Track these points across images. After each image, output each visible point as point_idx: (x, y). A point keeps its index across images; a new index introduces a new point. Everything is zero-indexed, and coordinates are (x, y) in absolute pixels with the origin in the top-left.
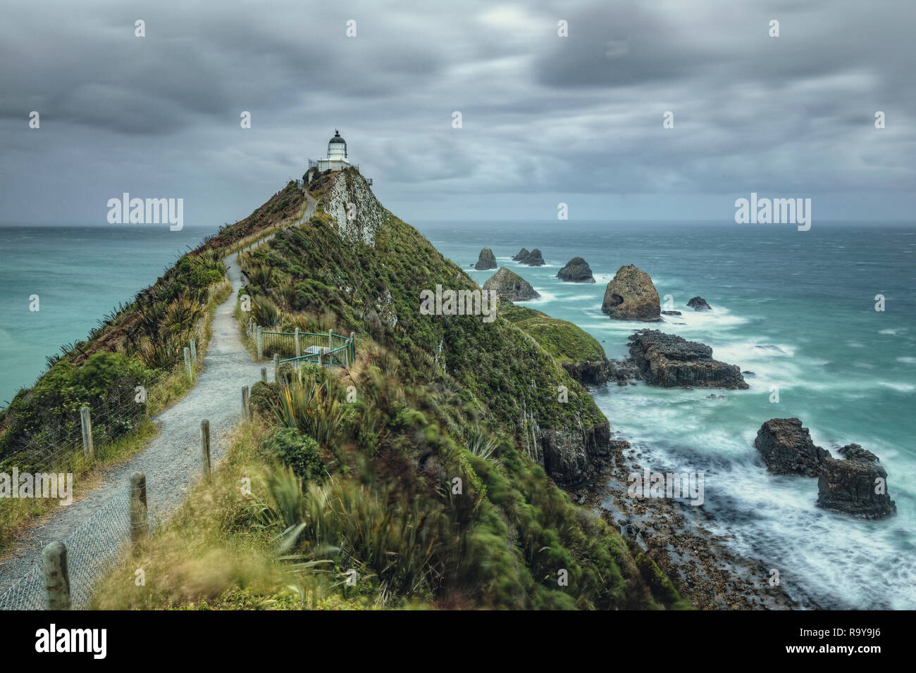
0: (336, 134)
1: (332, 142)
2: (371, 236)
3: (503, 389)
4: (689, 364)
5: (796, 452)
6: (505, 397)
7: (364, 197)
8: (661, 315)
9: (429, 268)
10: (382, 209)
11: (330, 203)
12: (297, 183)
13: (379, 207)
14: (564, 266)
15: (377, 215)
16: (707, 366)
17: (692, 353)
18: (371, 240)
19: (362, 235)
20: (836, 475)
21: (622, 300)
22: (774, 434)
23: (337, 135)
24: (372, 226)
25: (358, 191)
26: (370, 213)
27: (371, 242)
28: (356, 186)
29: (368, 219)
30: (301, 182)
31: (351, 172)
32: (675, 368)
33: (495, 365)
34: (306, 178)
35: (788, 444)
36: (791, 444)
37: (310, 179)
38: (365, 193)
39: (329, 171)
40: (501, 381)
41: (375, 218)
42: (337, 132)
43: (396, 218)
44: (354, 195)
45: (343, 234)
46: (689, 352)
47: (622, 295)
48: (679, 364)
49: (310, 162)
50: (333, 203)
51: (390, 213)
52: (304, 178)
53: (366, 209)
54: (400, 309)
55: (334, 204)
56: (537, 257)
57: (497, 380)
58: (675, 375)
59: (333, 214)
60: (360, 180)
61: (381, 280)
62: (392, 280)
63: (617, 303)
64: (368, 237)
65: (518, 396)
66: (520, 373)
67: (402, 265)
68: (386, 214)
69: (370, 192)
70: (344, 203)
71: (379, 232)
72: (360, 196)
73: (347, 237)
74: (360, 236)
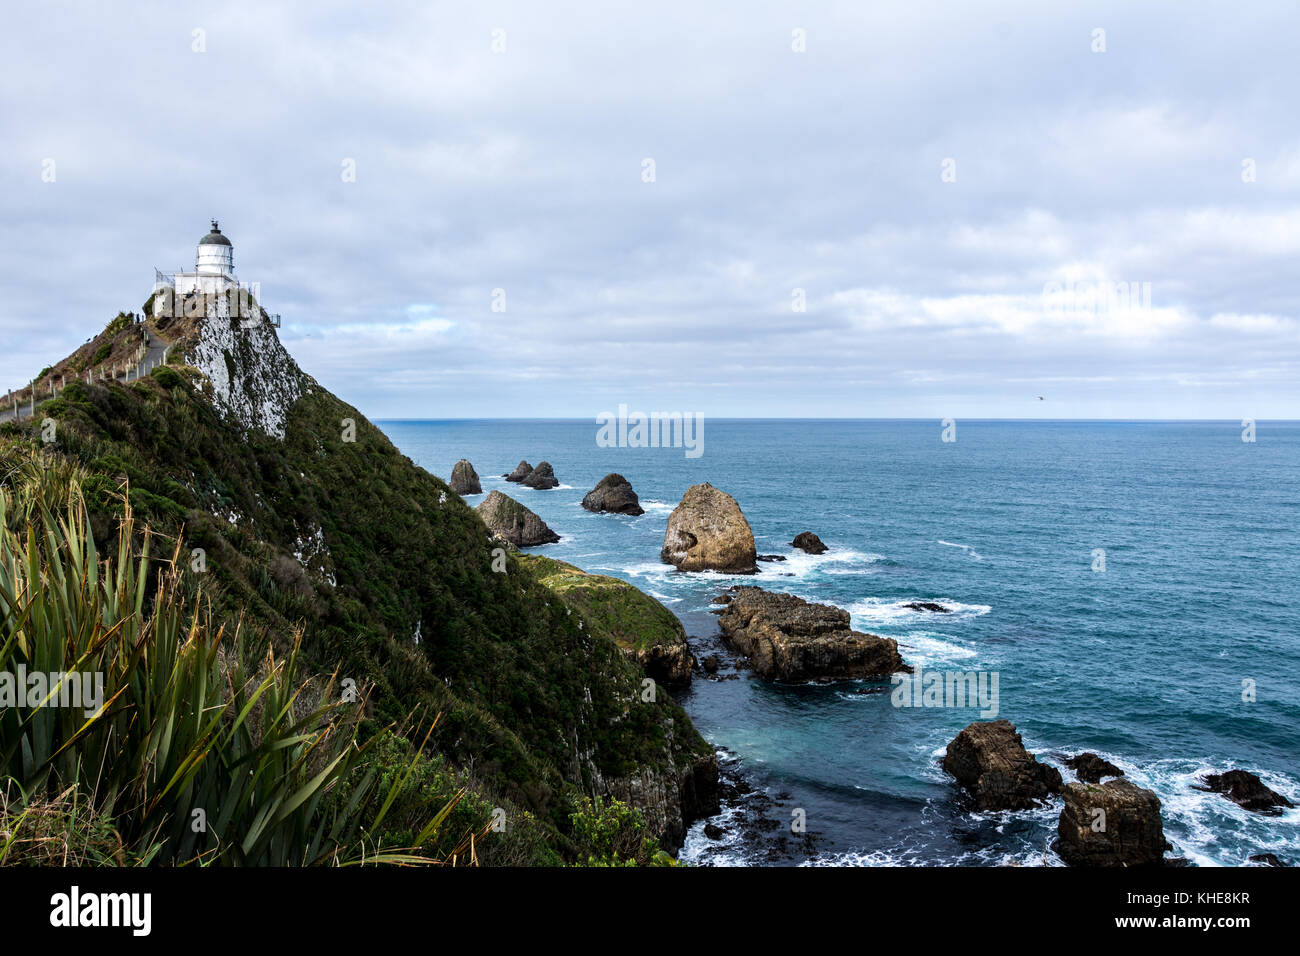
0: (213, 228)
1: (206, 241)
2: (278, 419)
3: (539, 710)
4: (822, 641)
5: (1016, 777)
6: (542, 726)
7: (265, 347)
8: (758, 562)
9: (388, 483)
10: (299, 372)
11: (197, 348)
13: (293, 368)
14: (592, 488)
15: (289, 381)
16: (848, 642)
17: (821, 623)
18: (279, 426)
19: (260, 416)
21: (695, 542)
22: (978, 750)
23: (216, 231)
24: (280, 402)
25: (254, 333)
26: (276, 377)
27: (278, 431)
29: (271, 387)
32: (801, 649)
33: (521, 665)
34: (149, 306)
35: (1002, 765)
36: (1005, 765)
38: (267, 338)
40: (533, 694)
41: (286, 386)
42: (216, 225)
43: (323, 390)
44: (246, 340)
45: (223, 405)
46: (817, 620)
47: (695, 533)
48: (806, 641)
49: (160, 279)
50: (203, 348)
51: (313, 381)
52: (145, 308)
53: (268, 368)
54: (341, 561)
55: (204, 351)
56: (547, 475)
57: (525, 694)
58: (800, 660)
59: (204, 370)
61: (304, 502)
62: (322, 504)
63: (687, 546)
64: (272, 419)
65: (565, 722)
66: (564, 676)
67: (337, 475)
68: (305, 381)
69: (276, 339)
70: (226, 352)
71: (294, 415)
72: (257, 343)
73: (231, 414)
74: (257, 417)
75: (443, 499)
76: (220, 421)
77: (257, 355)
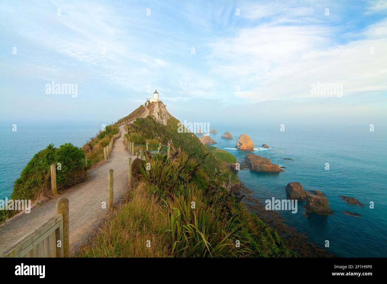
1: (154, 93)
4: (264, 165)
7: (164, 110)
10: (169, 114)
11: (153, 111)
12: (143, 106)
13: (168, 114)
18: (166, 123)
20: (312, 200)
21: (242, 145)
22: (292, 187)
23: (156, 91)
24: (166, 119)
25: (162, 108)
26: (166, 115)
28: (162, 107)
29: (165, 117)
30: (144, 105)
31: (160, 103)
34: (146, 104)
35: (296, 190)
37: (147, 104)
39: (153, 102)
41: (167, 117)
43: (173, 117)
44: (161, 110)
45: (157, 121)
47: (242, 143)
48: (261, 164)
49: (147, 99)
52: (145, 104)
53: (164, 114)
54: (175, 145)
55: (155, 112)
59: (154, 115)
60: (163, 105)
61: (169, 136)
62: (172, 136)
63: (240, 145)
68: (170, 116)
69: (166, 109)
70: (158, 112)
71: (168, 121)
72: (163, 110)
73: (159, 122)
74: (162, 122)
75: (193, 135)
76: (157, 123)
77: (163, 112)
